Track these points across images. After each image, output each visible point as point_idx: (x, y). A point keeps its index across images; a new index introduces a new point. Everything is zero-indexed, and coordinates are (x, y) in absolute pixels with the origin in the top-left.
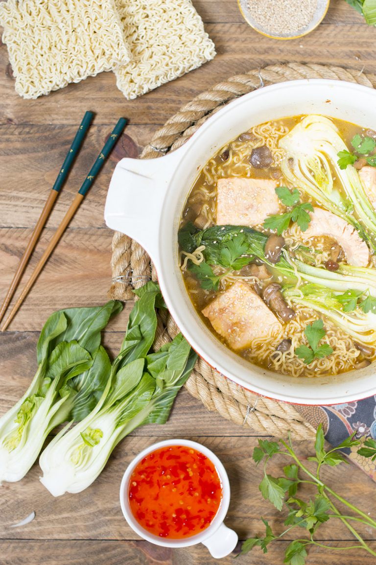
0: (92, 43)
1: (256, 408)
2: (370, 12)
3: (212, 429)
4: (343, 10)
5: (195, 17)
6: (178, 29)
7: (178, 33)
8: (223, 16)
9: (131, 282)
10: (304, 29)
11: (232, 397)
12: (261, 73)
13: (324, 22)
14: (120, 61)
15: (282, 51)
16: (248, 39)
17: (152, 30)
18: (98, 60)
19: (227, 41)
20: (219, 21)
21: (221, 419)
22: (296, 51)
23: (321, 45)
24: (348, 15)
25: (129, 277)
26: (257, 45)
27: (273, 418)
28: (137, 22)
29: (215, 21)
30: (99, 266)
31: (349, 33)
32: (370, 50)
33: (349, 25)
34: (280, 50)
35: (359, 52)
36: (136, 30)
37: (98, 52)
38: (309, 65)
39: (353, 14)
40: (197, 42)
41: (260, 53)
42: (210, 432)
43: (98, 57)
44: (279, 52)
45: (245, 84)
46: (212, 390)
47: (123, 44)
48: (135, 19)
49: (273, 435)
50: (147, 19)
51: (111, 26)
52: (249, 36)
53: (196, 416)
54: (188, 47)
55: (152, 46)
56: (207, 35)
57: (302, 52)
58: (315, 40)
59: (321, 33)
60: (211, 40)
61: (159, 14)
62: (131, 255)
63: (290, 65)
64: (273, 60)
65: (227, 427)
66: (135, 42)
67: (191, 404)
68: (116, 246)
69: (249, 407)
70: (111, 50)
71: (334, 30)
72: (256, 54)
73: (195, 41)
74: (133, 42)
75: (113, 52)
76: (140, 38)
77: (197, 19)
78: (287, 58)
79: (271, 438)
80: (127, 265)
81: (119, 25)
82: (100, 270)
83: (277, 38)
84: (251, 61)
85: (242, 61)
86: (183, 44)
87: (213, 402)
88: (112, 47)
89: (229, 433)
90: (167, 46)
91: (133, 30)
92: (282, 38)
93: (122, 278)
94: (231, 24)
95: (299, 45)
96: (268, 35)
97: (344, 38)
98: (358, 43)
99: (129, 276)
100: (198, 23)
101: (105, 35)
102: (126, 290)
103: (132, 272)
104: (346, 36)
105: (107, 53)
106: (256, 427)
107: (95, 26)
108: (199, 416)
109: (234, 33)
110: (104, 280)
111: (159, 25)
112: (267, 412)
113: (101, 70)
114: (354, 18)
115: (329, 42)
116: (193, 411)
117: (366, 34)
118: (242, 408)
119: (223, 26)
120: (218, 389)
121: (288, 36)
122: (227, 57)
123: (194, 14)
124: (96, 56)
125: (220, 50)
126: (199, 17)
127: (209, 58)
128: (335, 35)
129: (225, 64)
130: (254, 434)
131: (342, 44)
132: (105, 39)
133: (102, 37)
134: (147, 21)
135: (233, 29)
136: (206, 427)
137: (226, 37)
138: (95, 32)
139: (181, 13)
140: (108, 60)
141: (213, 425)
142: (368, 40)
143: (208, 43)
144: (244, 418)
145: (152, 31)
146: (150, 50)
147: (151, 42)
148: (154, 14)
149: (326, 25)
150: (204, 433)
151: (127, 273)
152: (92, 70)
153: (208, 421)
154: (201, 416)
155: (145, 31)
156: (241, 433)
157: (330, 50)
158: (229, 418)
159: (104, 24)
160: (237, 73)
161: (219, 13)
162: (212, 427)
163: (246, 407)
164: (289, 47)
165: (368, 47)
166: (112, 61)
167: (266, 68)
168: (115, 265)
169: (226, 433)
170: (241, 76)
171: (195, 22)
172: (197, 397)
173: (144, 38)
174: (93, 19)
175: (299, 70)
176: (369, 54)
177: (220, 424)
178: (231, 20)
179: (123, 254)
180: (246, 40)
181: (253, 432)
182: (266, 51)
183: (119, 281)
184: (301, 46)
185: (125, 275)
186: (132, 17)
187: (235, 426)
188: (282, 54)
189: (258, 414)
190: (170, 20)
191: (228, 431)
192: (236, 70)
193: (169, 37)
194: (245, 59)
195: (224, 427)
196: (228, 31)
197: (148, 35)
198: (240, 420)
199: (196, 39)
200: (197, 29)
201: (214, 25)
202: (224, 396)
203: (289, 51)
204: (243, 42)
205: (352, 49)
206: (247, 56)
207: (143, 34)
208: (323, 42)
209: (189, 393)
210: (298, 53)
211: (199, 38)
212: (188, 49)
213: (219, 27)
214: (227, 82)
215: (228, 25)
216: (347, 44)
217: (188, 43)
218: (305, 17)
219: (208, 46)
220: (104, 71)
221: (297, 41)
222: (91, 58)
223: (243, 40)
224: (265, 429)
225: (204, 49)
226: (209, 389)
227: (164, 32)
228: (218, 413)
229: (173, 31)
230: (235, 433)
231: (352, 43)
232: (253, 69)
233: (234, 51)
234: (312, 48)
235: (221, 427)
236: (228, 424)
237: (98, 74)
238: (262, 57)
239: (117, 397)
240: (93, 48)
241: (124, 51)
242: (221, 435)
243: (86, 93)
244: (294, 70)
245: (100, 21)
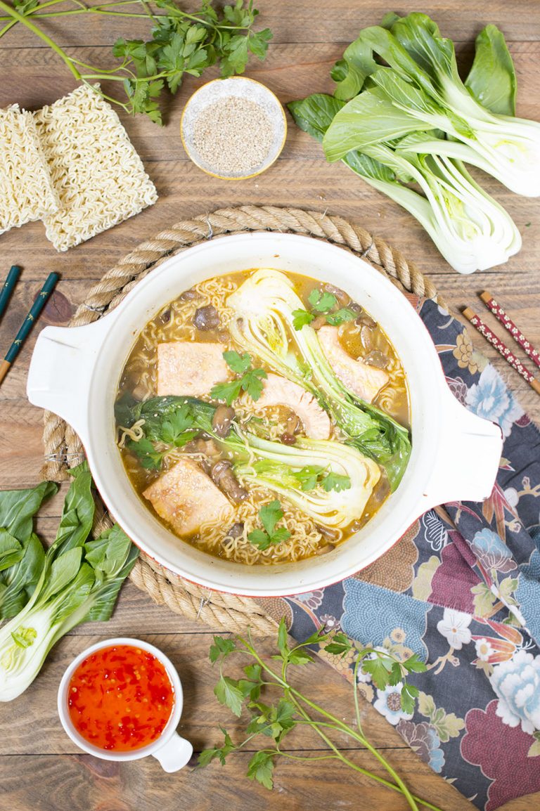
0: (15, 191)
1: (211, 601)
2: (332, 147)
3: (163, 625)
4: (305, 143)
5: (132, 157)
6: (113, 171)
7: (114, 175)
8: (167, 153)
9: (66, 460)
10: (258, 168)
11: (184, 589)
12: (209, 219)
13: (282, 157)
14: (47, 210)
15: (234, 192)
16: (196, 178)
17: (84, 172)
18: (23, 209)
19: (172, 182)
20: (163, 158)
21: (173, 614)
22: (251, 191)
23: (279, 184)
24: (311, 149)
25: (64, 455)
26: (206, 186)
27: (230, 612)
28: (67, 163)
29: (157, 159)
30: (30, 443)
31: (312, 169)
32: (335, 188)
33: (311, 160)
34: (232, 190)
35: (324, 191)
36: (66, 173)
37: (22, 200)
38: (263, 207)
39: (316, 146)
40: (136, 186)
41: (210, 195)
42: (161, 629)
43: (22, 206)
44: (232, 193)
45: (191, 232)
46: (161, 581)
47: (50, 191)
48: (65, 160)
49: (231, 631)
50: (78, 160)
51: (36, 171)
52: (197, 175)
53: (143, 611)
54: (125, 191)
55: (84, 190)
56: (148, 176)
57: (257, 193)
58: (273, 178)
59: (280, 170)
60: (151, 182)
61: (91, 154)
62: (65, 430)
63: (244, 208)
64: (225, 203)
65: (180, 623)
66: (64, 186)
67: (138, 597)
68: (48, 420)
69: (203, 600)
70: (37, 197)
71: (294, 166)
72: (204, 195)
73: (133, 184)
74: (62, 187)
75: (39, 200)
76: (71, 182)
77: (135, 158)
78: (241, 200)
79: (229, 634)
80: (60, 441)
81: (45, 169)
82: (32, 447)
83: (227, 178)
84: (200, 203)
85: (189, 204)
86: (120, 187)
87: (161, 595)
88: (37, 194)
89: (182, 630)
90: (101, 190)
91: (63, 173)
92: (232, 178)
93: (55, 456)
94: (176, 162)
95: (254, 184)
96: (216, 175)
97: (306, 175)
98: (322, 180)
99: (63, 453)
100: (136, 163)
101: (29, 182)
102: (60, 470)
103: (67, 449)
104: (308, 173)
105: (33, 201)
106: (211, 622)
107: (18, 172)
108: (148, 611)
109: (179, 173)
110: (36, 458)
111: (91, 167)
112: (223, 605)
113: (26, 221)
114: (317, 151)
115: (288, 180)
116: (141, 606)
117: (332, 169)
118: (195, 601)
119: (167, 165)
120: (167, 580)
121: (239, 176)
122: (171, 200)
123: (132, 153)
124: (20, 205)
125: (162, 192)
126: (138, 157)
127: (151, 203)
128: (296, 172)
129: (170, 208)
130: (210, 631)
131: (303, 182)
132: (29, 187)
133: (25, 184)
134: (78, 163)
135: (178, 168)
136: (155, 624)
137: (170, 177)
138: (18, 178)
139: (116, 152)
140: (33, 210)
141: (164, 621)
142: (333, 177)
143: (148, 186)
144: (197, 613)
145: (84, 174)
146: (82, 196)
147: (83, 186)
148: (87, 154)
149: (285, 161)
150: (154, 631)
151: (61, 450)
152: (15, 221)
153: (158, 616)
154: (150, 611)
155: (75, 174)
156: (195, 629)
157: (291, 189)
158: (181, 613)
159: (28, 169)
160: (183, 219)
161: (161, 149)
162: (163, 623)
163: (199, 600)
164: (242, 187)
165: (334, 184)
166: (38, 211)
167: (216, 212)
168: (47, 442)
169: (178, 630)
170: (187, 222)
171: (133, 162)
172: (143, 590)
173: (75, 182)
174: (15, 164)
175: (254, 214)
176: (335, 193)
177: (172, 620)
178: (175, 157)
179: (55, 429)
180: (193, 180)
181: (210, 628)
182: (216, 193)
183: (53, 460)
184: (257, 186)
185: (59, 453)
186: (61, 158)
187: (189, 622)
188: (235, 195)
189: (213, 607)
190: (104, 160)
191: (182, 628)
192: (182, 214)
193: (103, 181)
194: (192, 201)
195: (176, 623)
196: (172, 170)
197: (80, 179)
198: (193, 615)
199: (135, 182)
200: (136, 170)
201: (157, 163)
202: (175, 588)
203: (243, 192)
204: (190, 182)
205: (315, 188)
206: (195, 199)
207: (74, 177)
208: (282, 180)
209: (134, 585)
210: (254, 193)
211: (138, 180)
212: (126, 194)
213: (162, 166)
214: (171, 229)
215: (172, 163)
216: (309, 182)
217: (125, 187)
218: (260, 153)
219: (148, 189)
220: (30, 222)
221: (251, 180)
222: (14, 208)
223: (190, 180)
224: (221, 624)
225: (144, 193)
226: (157, 581)
227: (98, 175)
228: (168, 607)
229: (108, 174)
230: (188, 629)
231: (315, 180)
232: (203, 213)
233: (180, 193)
234: (270, 187)
235: (173, 623)
236: (181, 620)
237: (23, 225)
238: (212, 199)
239: (52, 591)
240: (16, 196)
241: (52, 198)
242: (173, 632)
243: (12, 245)
244: (248, 214)
245: (23, 165)
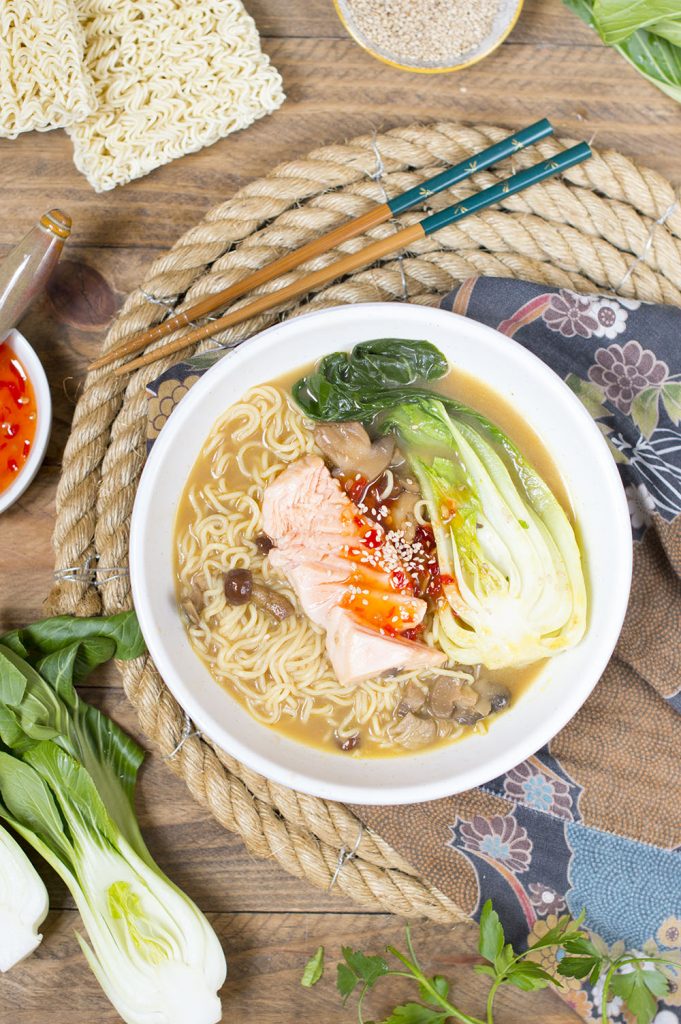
0: (14, 68)
1: (358, 853)
2: (607, 18)
3: (264, 896)
4: (553, 16)
5: (241, 20)
6: (205, 44)
7: (206, 51)
8: (300, 23)
9: (94, 580)
10: (472, 53)
11: (307, 829)
12: (378, 144)
13: (511, 41)
14: (70, 111)
15: (422, 98)
16: (351, 71)
17: (151, 44)
18: (24, 104)
19: (308, 76)
20: (292, 32)
21: (283, 876)
22: (453, 98)
23: (504, 88)
24: (563, 28)
25: (91, 571)
26: (372, 86)
27: (392, 874)
28: (118, 27)
29: (282, 33)
30: (29, 546)
31: (564, 65)
32: (607, 100)
33: (563, 48)
34: (419, 96)
35: (584, 103)
36: (117, 46)
37: (25, 87)
38: (476, 128)
39: (573, 24)
40: (245, 73)
41: (377, 102)
42: (259, 902)
43: (23, 98)
44: (417, 100)
45: (343, 165)
46: (266, 813)
47: (80, 76)
48: (115, 21)
49: (394, 910)
50: (140, 22)
51: (58, 36)
52: (356, 66)
53: (229, 868)
54: (226, 82)
55: (149, 79)
56: (267, 58)
57: (465, 102)
58: (492, 77)
59: (506, 63)
60: (274, 69)
61: (164, 12)
62: (96, 523)
63: (441, 127)
64: (404, 118)
65: (296, 892)
66: (113, 69)
67: (219, 842)
68: (64, 505)
69: (343, 852)
70: (53, 85)
71: (533, 57)
72: (367, 103)
73: (240, 71)
74: (109, 71)
75: (57, 90)
76: (125, 62)
77: (245, 23)
78: (432, 113)
79: (388, 917)
80: (86, 544)
81: (76, 35)
82: (30, 554)
83: (413, 69)
84: (358, 117)
85: (339, 117)
86: (215, 75)
87: (266, 840)
88: (56, 80)
89: (300, 905)
90: (181, 79)
91: (110, 46)
92: (423, 70)
93: (75, 572)
94: (317, 40)
95: (459, 86)
96: (394, 63)
97: (553, 73)
98: (582, 86)
99: (90, 567)
100: (248, 32)
101: (43, 53)
102: (83, 598)
103: (97, 560)
104: (556, 71)
105: (45, 92)
106: (357, 893)
107: (24, 31)
108: (238, 868)
109: (323, 59)
110: (39, 576)
111: (165, 36)
112: (381, 862)
113: (29, 127)
114: (574, 32)
115: (521, 83)
116: (224, 859)
117: (600, 66)
118: (328, 853)
119: (300, 44)
120: (277, 812)
121: (436, 66)
122: (306, 109)
123: (240, 15)
124: (20, 96)
125: (293, 93)
126: (251, 20)
127: (271, 106)
128: (535, 67)
129: (303, 122)
130: (351, 909)
131: (547, 87)
132: (42, 62)
133: (35, 57)
134: (141, 26)
135: (321, 51)
136: (250, 892)
137: (307, 66)
138: (23, 45)
139: (212, 11)
140: (44, 106)
141: (266, 888)
142: (603, 80)
143: (268, 75)
144: (332, 875)
145: (151, 48)
146: (146, 88)
147: (148, 70)
148: (156, 11)
149: (515, 47)
150: (247, 906)
151: (86, 561)
152: (8, 125)
153: (255, 880)
154: (242, 868)
155: (134, 46)
156: (324, 905)
157: (525, 99)
158: (299, 875)
159: (44, 28)
160: (328, 143)
161: (291, 16)
162: (265, 892)
163: (336, 851)
164: (438, 91)
165: (603, 94)
166: (51, 109)
167: (390, 133)
168: (62, 545)
169: (293, 906)
170: (336, 148)
171: (242, 30)
172: (232, 829)
173: (133, 62)
174: (22, 18)
175: (459, 137)
176: (605, 109)
177: (281, 888)
178: (316, 31)
179: (78, 521)
180: (347, 74)
181: (351, 905)
182: (389, 99)
183: (72, 579)
184: (463, 90)
185: (83, 566)
186: (109, 17)
187: (313, 891)
188: (424, 105)
189: (361, 866)
190: (189, 24)
191: (298, 902)
192: (325, 136)
193: (186, 61)
194: (344, 113)
195: (289, 892)
196: (309, 55)
197: (142, 56)
198: (323, 880)
199: (244, 65)
200: (246, 44)
201: (280, 41)
202: (290, 827)
203: (437, 100)
204: (341, 77)
205: (569, 98)
206: (349, 108)
207: (132, 52)
208: (510, 82)
209: (214, 820)
210: (457, 103)
211: (250, 64)
212: (227, 87)
213: (291, 46)
214: (306, 160)
215: (310, 42)
216: (559, 88)
217: (227, 75)
218: (476, 26)
219: (268, 81)
220: (34, 130)
221: (454, 79)
222: (10, 99)
223: (342, 73)
224: (375, 898)
225: (261, 87)
226: (258, 812)
227: (177, 51)
228: (275, 862)
229: (196, 49)
230: (311, 906)
231: (569, 85)
232: (361, 134)
233: (321, 97)
234: (486, 93)
235: (283, 892)
236: (299, 886)
237: (23, 135)
238: (381, 110)
239: (59, 832)
240: (15, 77)
241: (81, 90)
242: (282, 910)
243: (8, 178)
244: (448, 137)
245: (36, 22)
